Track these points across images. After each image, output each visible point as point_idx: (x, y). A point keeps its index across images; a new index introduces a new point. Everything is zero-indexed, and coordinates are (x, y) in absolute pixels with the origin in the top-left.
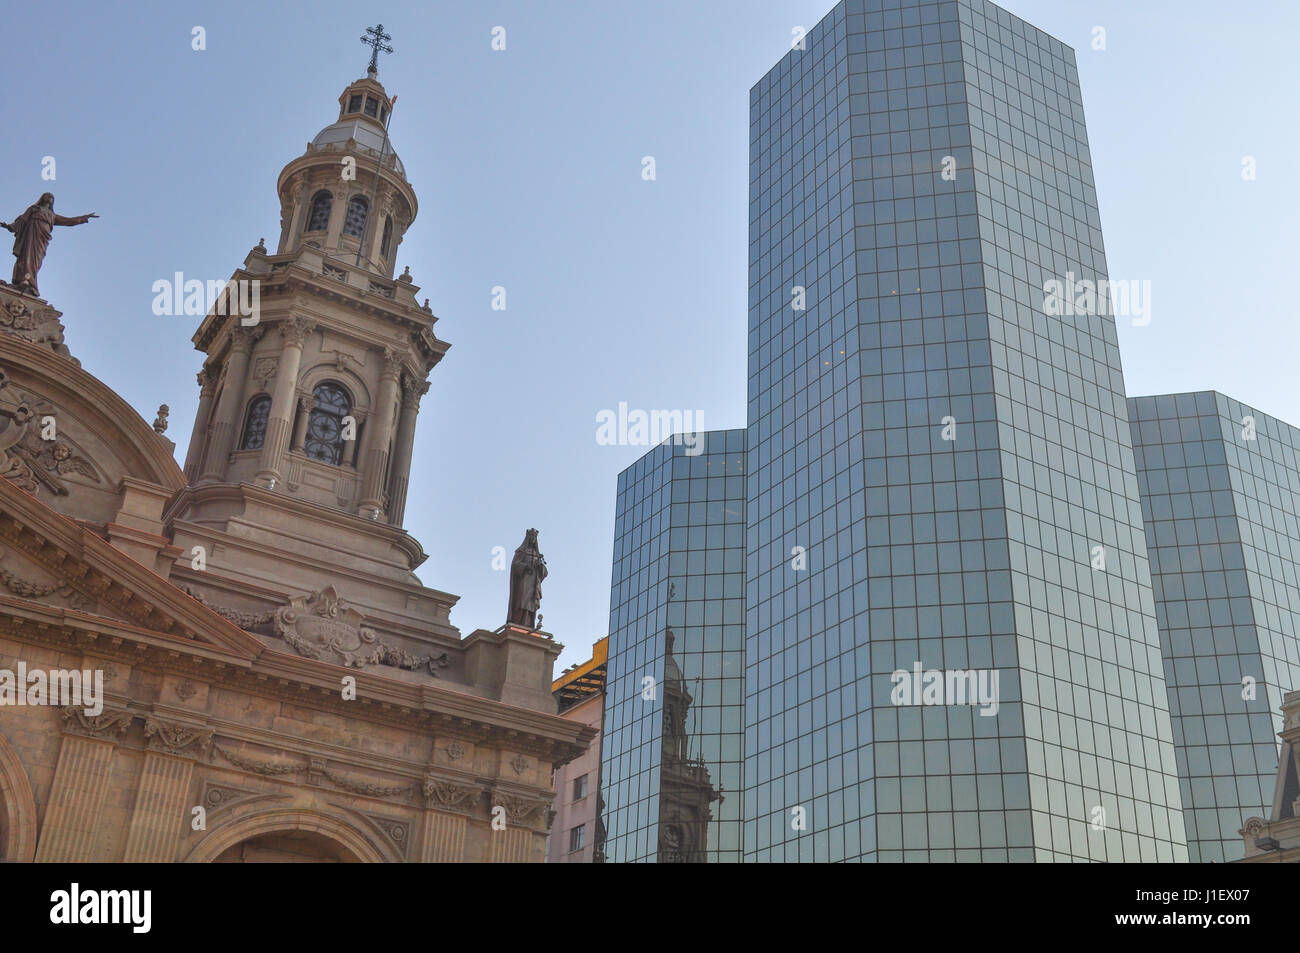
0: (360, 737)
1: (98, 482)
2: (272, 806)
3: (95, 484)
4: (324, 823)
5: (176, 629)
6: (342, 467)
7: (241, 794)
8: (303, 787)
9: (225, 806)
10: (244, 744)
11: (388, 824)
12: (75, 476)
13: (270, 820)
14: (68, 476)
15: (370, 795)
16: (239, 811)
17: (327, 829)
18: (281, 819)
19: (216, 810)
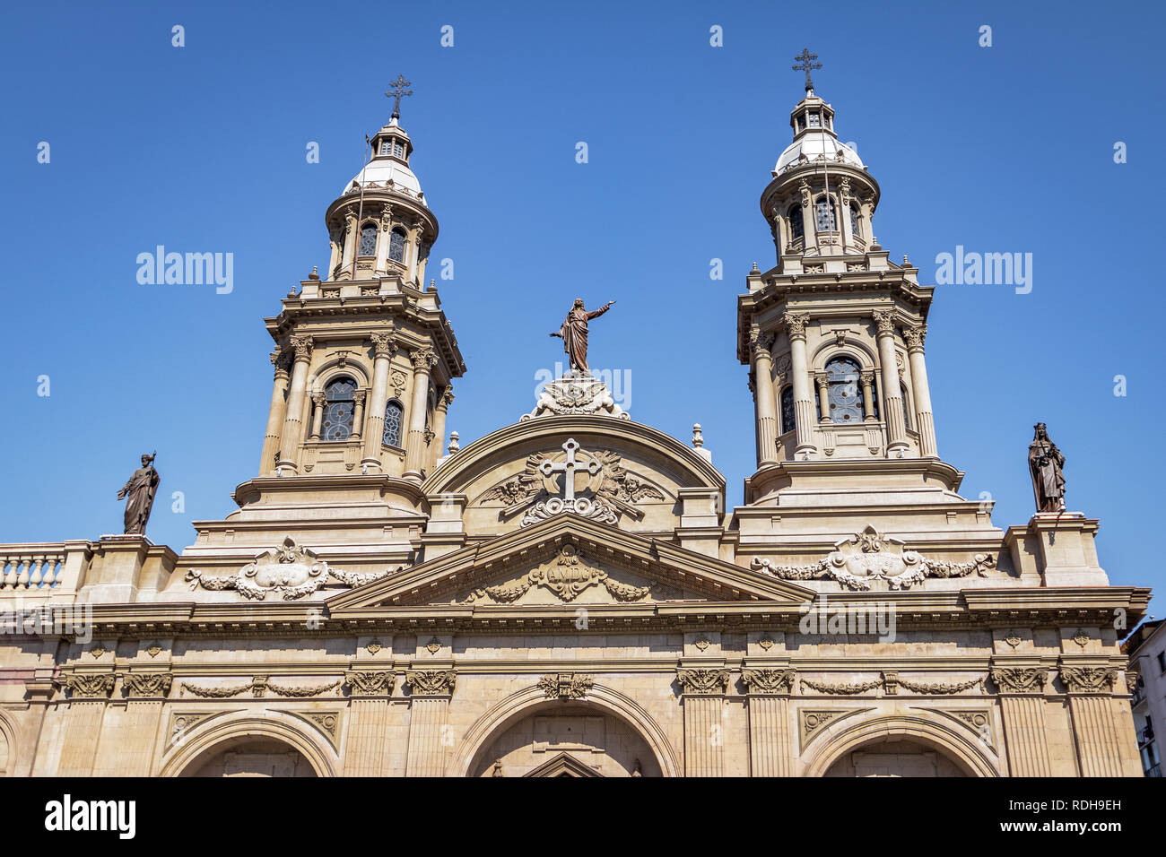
1: (663, 498)
2: (861, 718)
3: (661, 501)
4: (910, 725)
5: (742, 595)
7: (835, 714)
8: (884, 698)
9: (822, 726)
10: (825, 674)
11: (968, 715)
12: (646, 499)
13: (863, 731)
14: (642, 501)
15: (945, 693)
16: (835, 729)
17: (915, 731)
18: (872, 728)
19: (816, 731)
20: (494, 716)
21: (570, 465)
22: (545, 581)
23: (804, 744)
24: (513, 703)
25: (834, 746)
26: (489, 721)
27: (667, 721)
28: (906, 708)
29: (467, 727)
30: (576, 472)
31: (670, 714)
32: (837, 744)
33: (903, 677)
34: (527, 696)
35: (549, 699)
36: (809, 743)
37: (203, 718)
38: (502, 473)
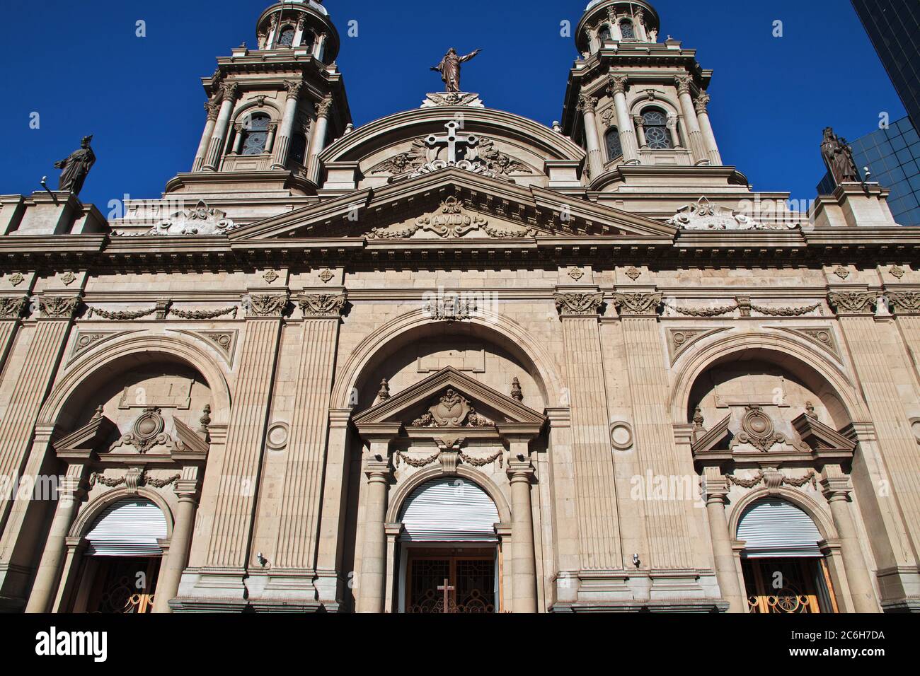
0: (767, 279)
1: (531, 172)
2: (721, 335)
3: (530, 174)
4: (764, 340)
5: (613, 231)
6: (675, 149)
7: (698, 333)
8: (740, 319)
9: (688, 343)
10: (686, 300)
11: (813, 332)
12: (516, 173)
13: (725, 346)
14: (512, 174)
15: (790, 314)
16: (700, 344)
17: (769, 345)
18: (732, 343)
19: (683, 346)
20: (381, 336)
21: (452, 139)
22: (430, 226)
23: (674, 357)
24: (400, 324)
25: (700, 360)
26: (377, 339)
27: (547, 340)
28: (760, 327)
29: (356, 345)
30: (457, 143)
31: (549, 334)
32: (704, 357)
33: (754, 303)
34: (413, 319)
35: (434, 321)
36: (678, 356)
37: (106, 336)
38: (390, 152)
